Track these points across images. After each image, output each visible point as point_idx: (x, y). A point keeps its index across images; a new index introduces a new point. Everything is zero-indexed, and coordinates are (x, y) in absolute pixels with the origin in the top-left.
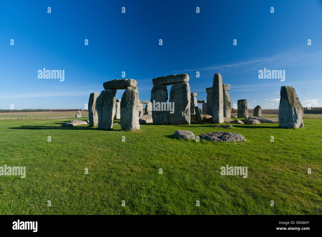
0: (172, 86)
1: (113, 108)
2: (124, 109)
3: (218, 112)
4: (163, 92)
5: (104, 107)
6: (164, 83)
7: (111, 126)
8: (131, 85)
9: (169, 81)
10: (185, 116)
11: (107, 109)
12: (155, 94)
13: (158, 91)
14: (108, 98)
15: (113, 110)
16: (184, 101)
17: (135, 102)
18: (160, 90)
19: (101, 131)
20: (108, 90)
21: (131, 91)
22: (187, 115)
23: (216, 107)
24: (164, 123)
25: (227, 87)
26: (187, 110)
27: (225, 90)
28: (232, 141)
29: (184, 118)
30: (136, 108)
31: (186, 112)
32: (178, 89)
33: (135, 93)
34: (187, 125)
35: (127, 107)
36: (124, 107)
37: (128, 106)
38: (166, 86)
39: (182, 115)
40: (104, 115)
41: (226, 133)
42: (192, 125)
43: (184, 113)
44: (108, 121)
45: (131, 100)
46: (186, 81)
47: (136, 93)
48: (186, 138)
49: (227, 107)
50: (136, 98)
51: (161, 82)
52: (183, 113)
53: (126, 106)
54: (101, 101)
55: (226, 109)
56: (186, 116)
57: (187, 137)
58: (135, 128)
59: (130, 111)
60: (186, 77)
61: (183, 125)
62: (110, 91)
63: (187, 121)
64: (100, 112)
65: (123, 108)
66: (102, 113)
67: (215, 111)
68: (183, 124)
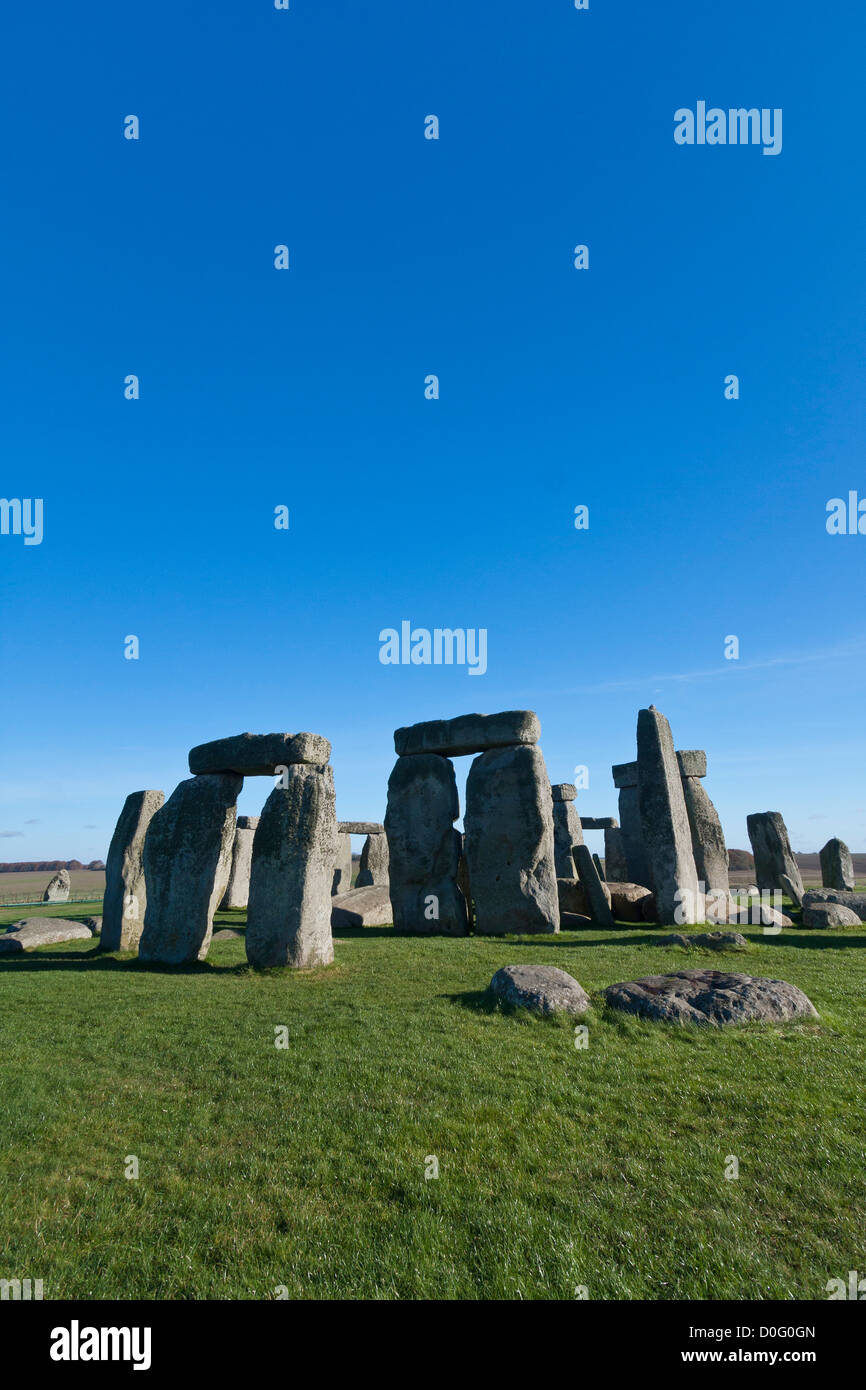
0: (475, 760)
1: (221, 857)
2: (267, 865)
3: (675, 872)
4: (434, 784)
5: (181, 855)
6: (442, 745)
7: (199, 947)
8: (305, 757)
9: (459, 740)
10: (534, 891)
11: (193, 863)
12: (403, 792)
13: (419, 781)
14: (203, 813)
15: (219, 867)
16: (528, 822)
17: (318, 832)
18: (424, 778)
19: (149, 975)
20: (207, 777)
21: (306, 784)
22: (542, 885)
23: (663, 848)
24: (444, 928)
25: (695, 760)
26: (541, 863)
27: (687, 774)
28: (757, 1019)
29: (531, 901)
30: (321, 856)
31: (538, 874)
32: (498, 771)
33: (319, 790)
34: (545, 937)
35: (283, 854)
36: (268, 855)
37: (287, 851)
38: (450, 759)
39: (522, 886)
40: (173, 895)
41: (724, 979)
42: (567, 933)
43: (529, 876)
44: (191, 923)
45: (301, 825)
46: (529, 740)
47: (324, 791)
48: (546, 1005)
49: (707, 846)
50: (322, 814)
51: (427, 745)
52: (524, 878)
53: (278, 849)
54: (172, 827)
55: (705, 858)
56: (537, 890)
57: (552, 1005)
58: (313, 955)
59: (292, 872)
60: (529, 723)
61: (526, 937)
62: (214, 782)
63: (544, 917)
64: (159, 880)
65: (263, 858)
66: (167, 883)
67: (660, 866)
68: (529, 933)
